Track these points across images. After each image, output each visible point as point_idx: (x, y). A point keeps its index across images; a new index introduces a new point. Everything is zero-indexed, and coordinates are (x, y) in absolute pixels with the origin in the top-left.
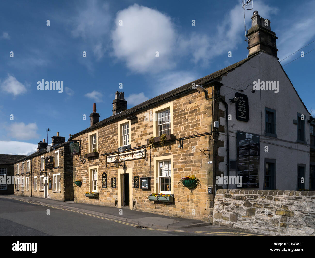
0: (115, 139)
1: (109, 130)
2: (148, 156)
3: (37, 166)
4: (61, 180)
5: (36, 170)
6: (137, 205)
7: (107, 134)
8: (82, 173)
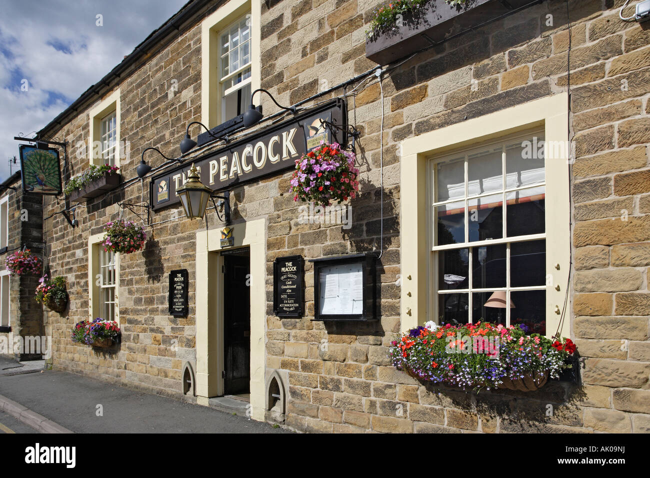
0: (185, 103)
1: (164, 70)
6: (292, 402)
8: (67, 260)
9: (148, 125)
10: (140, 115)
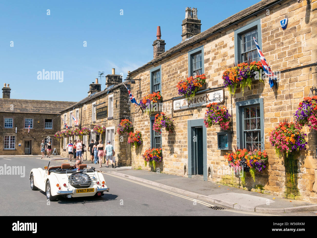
0: (183, 77)
2: (227, 100)
3: (87, 116)
4: (116, 136)
5: (86, 122)
6: (213, 174)
7: (174, 69)
8: (141, 125)
9: (171, 80)
10: (169, 76)
